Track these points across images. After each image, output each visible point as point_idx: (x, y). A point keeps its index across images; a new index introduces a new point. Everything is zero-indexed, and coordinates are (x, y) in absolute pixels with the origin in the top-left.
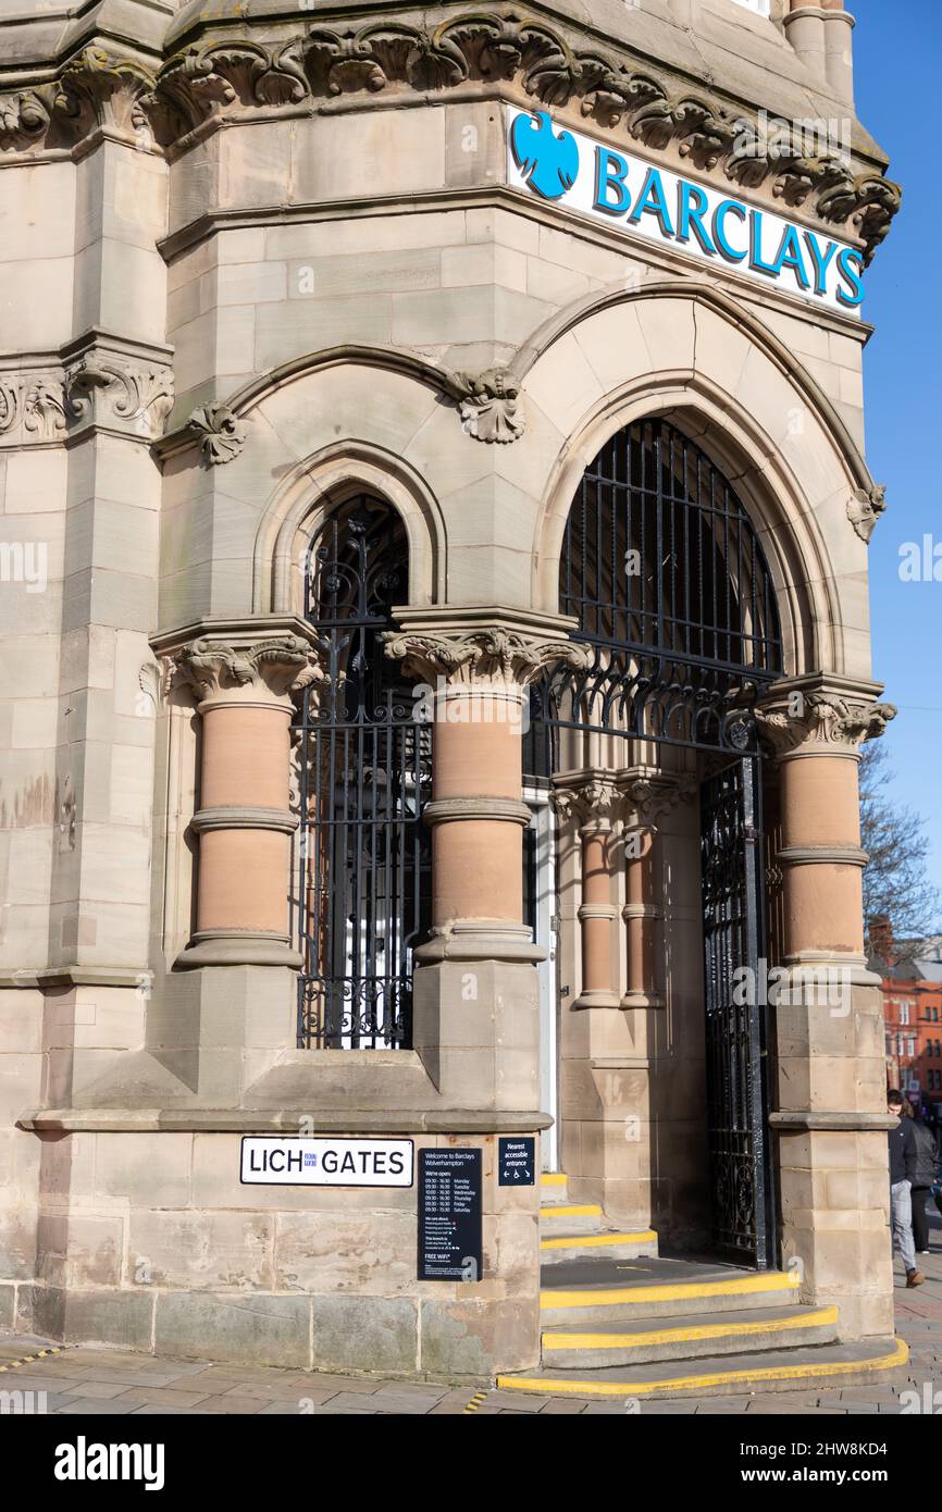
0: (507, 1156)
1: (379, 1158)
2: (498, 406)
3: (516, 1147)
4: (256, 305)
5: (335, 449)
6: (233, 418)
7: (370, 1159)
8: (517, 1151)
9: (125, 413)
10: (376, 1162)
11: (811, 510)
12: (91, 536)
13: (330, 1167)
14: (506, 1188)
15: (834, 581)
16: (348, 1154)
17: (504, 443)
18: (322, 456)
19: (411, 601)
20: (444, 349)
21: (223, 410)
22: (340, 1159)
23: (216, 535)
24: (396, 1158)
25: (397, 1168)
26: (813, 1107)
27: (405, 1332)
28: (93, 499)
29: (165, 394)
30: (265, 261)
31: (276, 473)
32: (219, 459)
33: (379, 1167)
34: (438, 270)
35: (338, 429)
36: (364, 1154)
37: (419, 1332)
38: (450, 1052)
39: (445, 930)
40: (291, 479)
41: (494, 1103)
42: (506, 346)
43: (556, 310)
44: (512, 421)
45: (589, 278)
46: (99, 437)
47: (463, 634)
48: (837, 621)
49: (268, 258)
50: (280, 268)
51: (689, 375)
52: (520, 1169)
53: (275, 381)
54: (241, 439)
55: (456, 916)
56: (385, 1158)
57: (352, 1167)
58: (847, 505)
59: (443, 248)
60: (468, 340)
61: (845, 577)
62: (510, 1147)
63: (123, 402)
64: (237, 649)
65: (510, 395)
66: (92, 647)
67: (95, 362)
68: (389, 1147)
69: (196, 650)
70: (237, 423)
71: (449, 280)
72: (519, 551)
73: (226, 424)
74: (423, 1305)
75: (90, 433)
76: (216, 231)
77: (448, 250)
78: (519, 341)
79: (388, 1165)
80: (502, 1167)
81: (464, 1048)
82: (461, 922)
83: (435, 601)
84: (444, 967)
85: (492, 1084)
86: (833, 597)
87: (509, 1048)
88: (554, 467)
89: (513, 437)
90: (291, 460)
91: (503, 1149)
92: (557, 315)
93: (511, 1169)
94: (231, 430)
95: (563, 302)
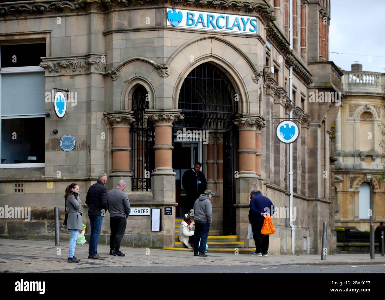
0: (166, 210)
1: (144, 210)
2: (164, 70)
3: (168, 208)
4: (120, 48)
5: (135, 78)
6: (116, 72)
7: (143, 211)
8: (168, 209)
9: (97, 69)
10: (144, 211)
11: (242, 78)
12: (91, 94)
13: (136, 212)
14: (166, 215)
15: (248, 93)
16: (139, 210)
17: (166, 77)
18: (133, 79)
19: (149, 108)
20: (155, 58)
21: (114, 71)
22: (138, 211)
23: (114, 95)
24: (147, 210)
25: (147, 212)
26: (241, 202)
27: (149, 241)
28: (91, 87)
29: (105, 64)
30: (122, 40)
31: (125, 82)
32: (114, 79)
33: (144, 212)
34: (154, 42)
35: (136, 74)
36: (142, 210)
37: (151, 240)
38: (156, 192)
39: (156, 169)
40: (127, 84)
41: (164, 201)
42: (166, 57)
43: (178, 48)
44: (167, 73)
45: (186, 40)
46: (92, 74)
47: (158, 115)
48: (248, 102)
49: (123, 39)
50: (125, 41)
51: (210, 55)
52: (169, 212)
53: (124, 65)
54: (118, 76)
55: (158, 167)
56: (145, 211)
57: (140, 212)
58: (252, 76)
59: (154, 38)
60: (159, 57)
61: (251, 92)
62: (167, 208)
63: (96, 67)
64: (118, 117)
65: (166, 68)
66: (92, 116)
67: (91, 60)
68: (146, 208)
69: (110, 117)
70: (117, 73)
71: (156, 45)
72: (169, 98)
73: (115, 73)
74: (152, 236)
75: (90, 74)
76: (113, 33)
77: (156, 38)
78: (169, 56)
79: (146, 212)
80: (165, 212)
81: (159, 191)
82: (159, 168)
83: (153, 108)
84: (155, 177)
85: (163, 197)
86: (248, 97)
87: (166, 191)
88: (177, 80)
89: (168, 75)
90: (127, 80)
91: (165, 209)
92: (178, 49)
93: (167, 212)
94: (116, 74)
95: (180, 45)
